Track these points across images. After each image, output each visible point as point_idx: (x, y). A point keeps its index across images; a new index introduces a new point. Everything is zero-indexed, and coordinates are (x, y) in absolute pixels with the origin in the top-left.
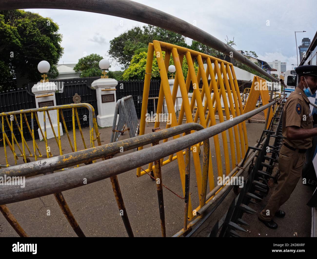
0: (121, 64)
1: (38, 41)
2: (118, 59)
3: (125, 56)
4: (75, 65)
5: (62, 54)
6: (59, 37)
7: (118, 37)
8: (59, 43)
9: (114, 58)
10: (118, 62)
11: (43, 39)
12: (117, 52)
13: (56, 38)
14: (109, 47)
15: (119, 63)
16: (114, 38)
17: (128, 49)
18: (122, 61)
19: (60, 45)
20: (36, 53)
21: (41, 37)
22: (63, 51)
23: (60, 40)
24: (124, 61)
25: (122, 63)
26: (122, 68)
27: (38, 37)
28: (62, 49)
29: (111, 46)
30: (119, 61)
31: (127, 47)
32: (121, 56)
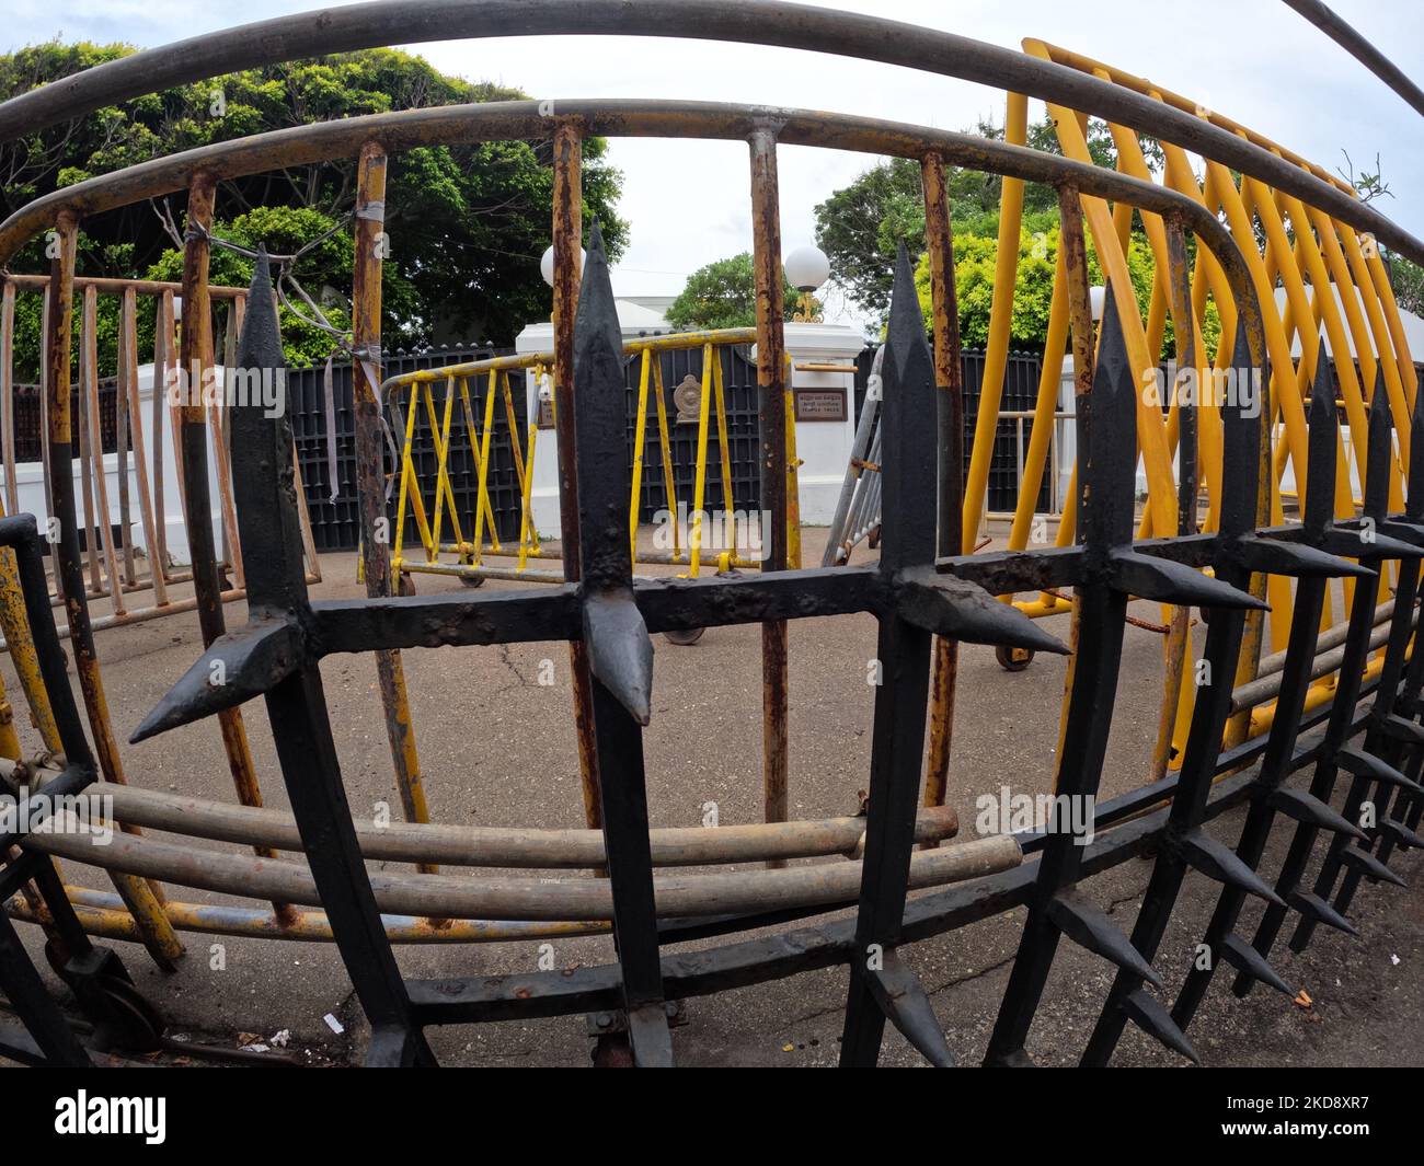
0: (866, 308)
1: (527, 190)
2: (851, 285)
3: (882, 276)
4: (673, 301)
5: (623, 248)
6: (608, 179)
7: (849, 190)
8: (608, 204)
9: (833, 283)
10: (852, 299)
11: (548, 182)
12: (846, 256)
13: (598, 183)
14: (813, 233)
15: (855, 305)
16: (834, 192)
17: (898, 229)
18: (870, 295)
19: (615, 212)
20: (520, 238)
21: (540, 174)
22: (626, 236)
23: (613, 192)
24: (880, 296)
25: (871, 303)
26: (868, 327)
27: (527, 175)
28: (623, 228)
29: (819, 228)
30: (855, 294)
31: (892, 223)
32: (866, 272)
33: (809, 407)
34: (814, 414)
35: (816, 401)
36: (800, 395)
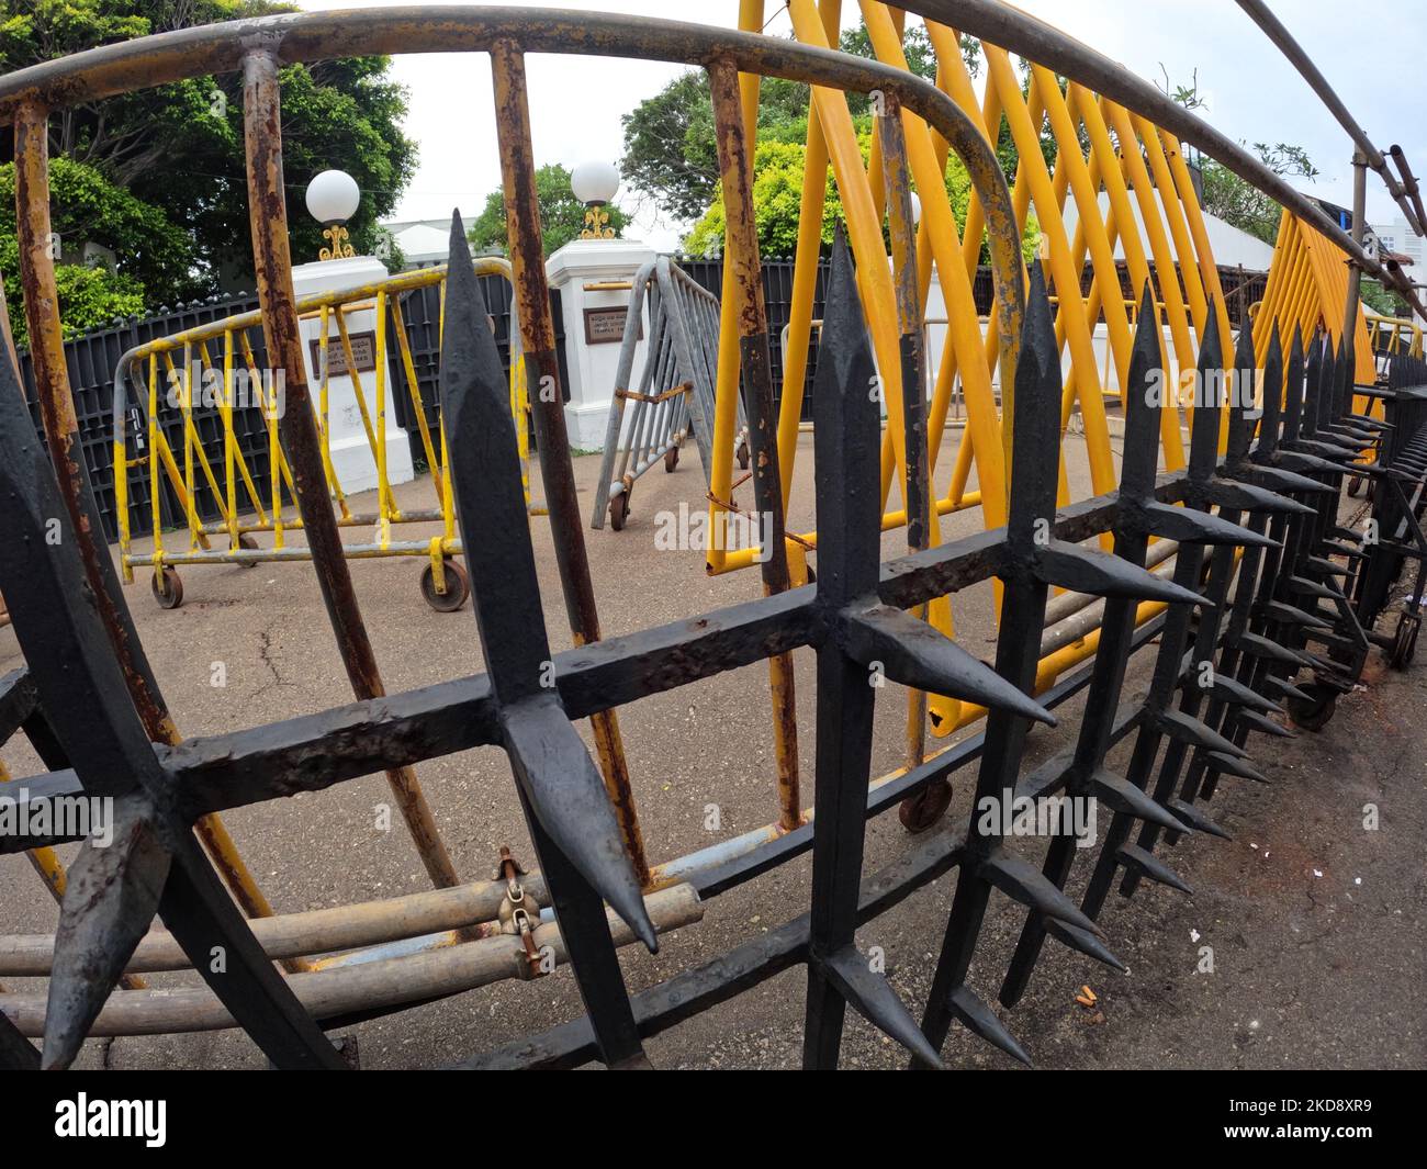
0: (680, 218)
1: (303, 113)
2: (663, 195)
3: (696, 185)
4: (474, 222)
5: (413, 169)
6: (393, 95)
7: (657, 99)
8: (395, 123)
9: (646, 193)
10: (664, 209)
11: (325, 103)
12: (657, 165)
13: (382, 100)
14: (622, 143)
15: (667, 215)
16: (642, 101)
17: (704, 137)
18: (683, 205)
19: (402, 132)
20: (298, 167)
21: (317, 95)
22: (415, 156)
23: (399, 109)
24: (693, 205)
25: (685, 213)
26: (682, 237)
27: (302, 97)
28: (412, 148)
29: (628, 138)
30: (668, 204)
31: (698, 130)
32: (678, 181)
33: (602, 328)
34: (608, 335)
35: (609, 321)
36: (592, 316)
